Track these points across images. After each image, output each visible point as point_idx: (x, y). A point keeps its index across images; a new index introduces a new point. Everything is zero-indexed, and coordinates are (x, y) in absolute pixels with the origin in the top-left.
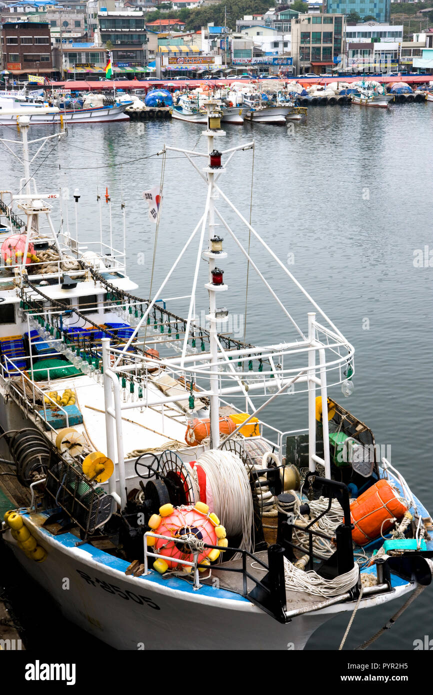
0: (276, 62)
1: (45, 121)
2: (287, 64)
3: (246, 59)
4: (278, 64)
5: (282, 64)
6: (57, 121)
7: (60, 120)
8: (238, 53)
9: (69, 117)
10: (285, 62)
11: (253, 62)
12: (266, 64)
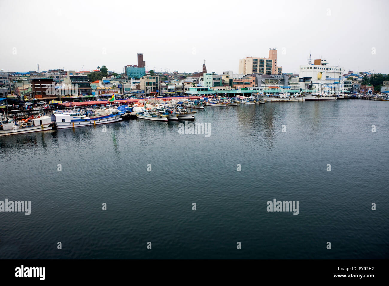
0: (138, 92)
1: (86, 124)
2: (142, 93)
3: (129, 91)
4: (139, 93)
5: (141, 93)
6: (92, 124)
7: (94, 123)
8: (126, 89)
9: (98, 121)
10: (141, 92)
11: (131, 92)
12: (135, 93)
